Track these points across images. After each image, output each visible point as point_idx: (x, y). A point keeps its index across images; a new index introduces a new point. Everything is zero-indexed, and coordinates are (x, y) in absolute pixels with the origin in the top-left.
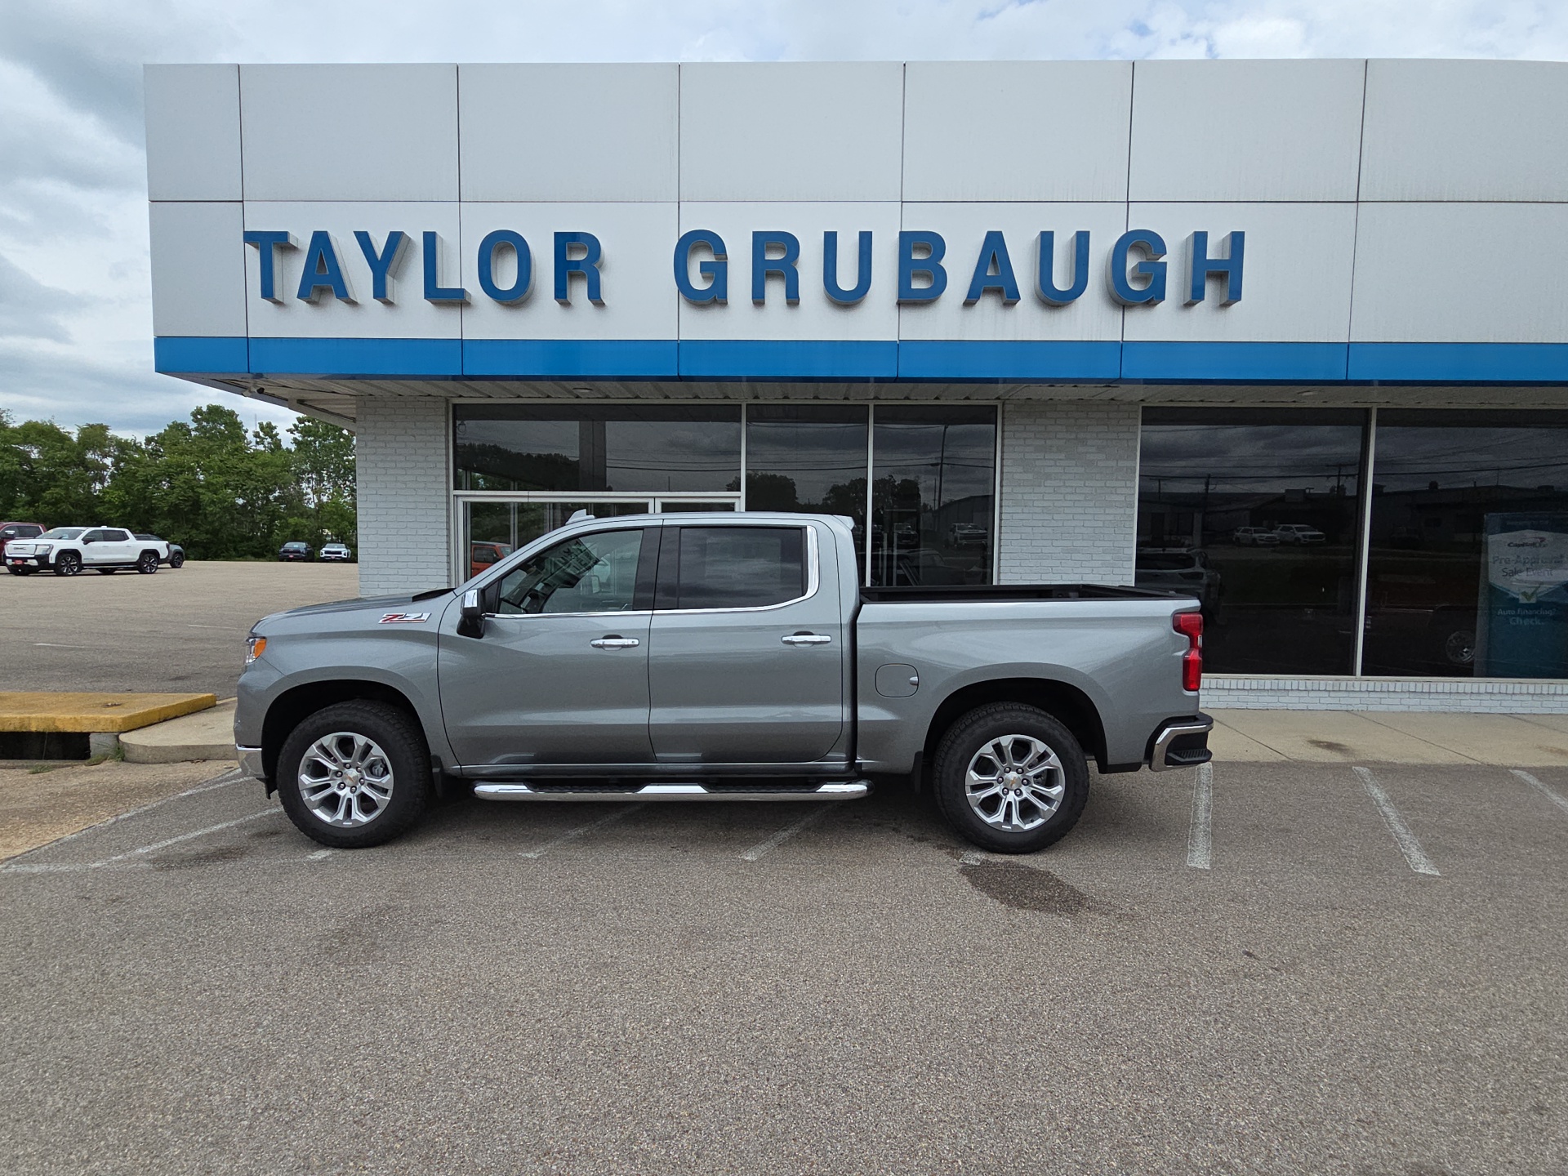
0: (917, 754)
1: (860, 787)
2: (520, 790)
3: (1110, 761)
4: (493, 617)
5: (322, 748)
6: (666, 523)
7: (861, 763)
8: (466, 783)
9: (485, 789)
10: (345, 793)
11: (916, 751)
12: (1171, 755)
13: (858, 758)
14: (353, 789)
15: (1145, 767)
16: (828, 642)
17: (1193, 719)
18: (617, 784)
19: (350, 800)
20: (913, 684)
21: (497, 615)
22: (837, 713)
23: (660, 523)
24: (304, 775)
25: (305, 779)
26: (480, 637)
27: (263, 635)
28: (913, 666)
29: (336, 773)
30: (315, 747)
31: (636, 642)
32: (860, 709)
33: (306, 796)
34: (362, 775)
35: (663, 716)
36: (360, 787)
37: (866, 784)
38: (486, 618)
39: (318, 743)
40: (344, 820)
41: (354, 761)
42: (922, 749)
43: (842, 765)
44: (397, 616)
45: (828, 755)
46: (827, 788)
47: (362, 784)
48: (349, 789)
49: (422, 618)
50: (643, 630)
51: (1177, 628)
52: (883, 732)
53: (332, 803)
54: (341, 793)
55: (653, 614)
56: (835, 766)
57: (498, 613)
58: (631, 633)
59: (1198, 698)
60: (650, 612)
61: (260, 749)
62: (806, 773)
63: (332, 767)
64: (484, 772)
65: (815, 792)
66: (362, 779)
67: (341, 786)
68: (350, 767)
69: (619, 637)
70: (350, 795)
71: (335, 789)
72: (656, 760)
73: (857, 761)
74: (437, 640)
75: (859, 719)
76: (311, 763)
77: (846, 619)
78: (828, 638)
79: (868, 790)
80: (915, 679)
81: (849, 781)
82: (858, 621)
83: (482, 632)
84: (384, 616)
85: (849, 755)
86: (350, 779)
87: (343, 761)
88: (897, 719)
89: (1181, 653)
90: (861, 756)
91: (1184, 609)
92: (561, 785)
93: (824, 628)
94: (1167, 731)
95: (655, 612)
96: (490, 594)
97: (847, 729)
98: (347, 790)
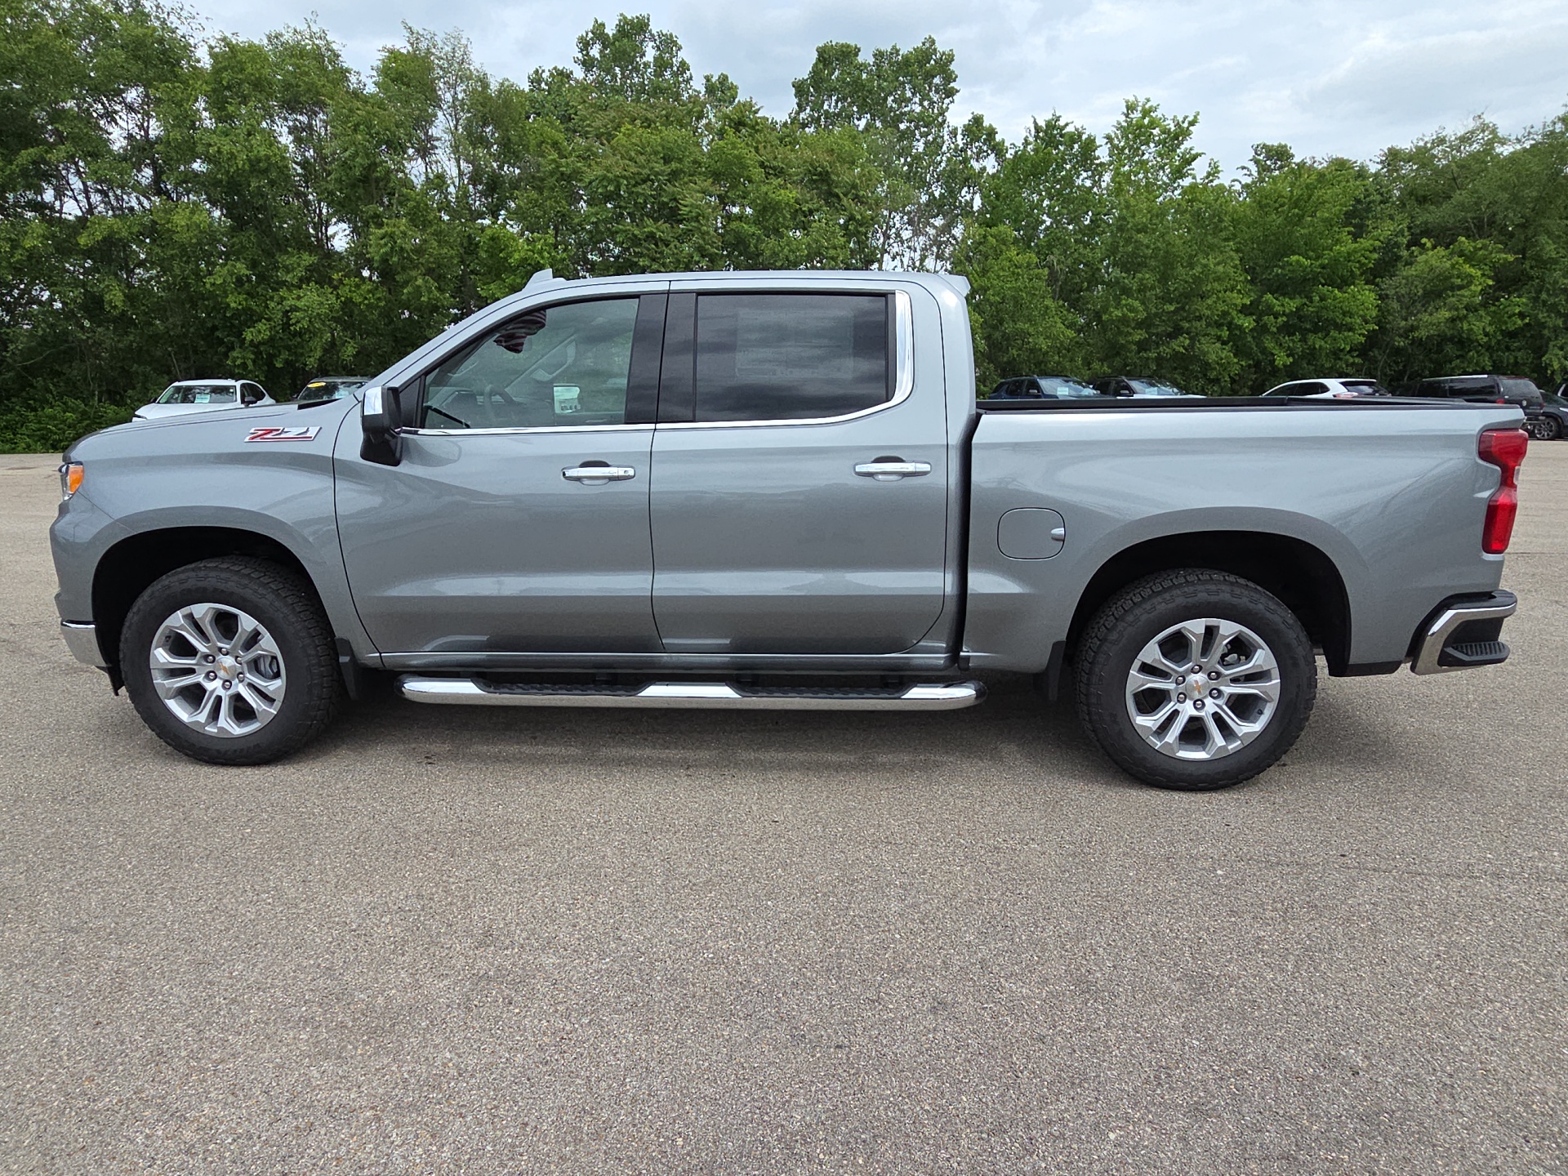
0: (1056, 645)
1: (964, 693)
2: (466, 689)
3: (1354, 658)
4: (416, 433)
5: (190, 617)
6: (675, 286)
7: (969, 657)
8: (387, 680)
9: (416, 687)
10: (214, 686)
11: (1055, 641)
12: (1450, 650)
13: (964, 649)
14: (227, 685)
15: (1405, 667)
16: (925, 473)
17: (1486, 596)
18: (607, 682)
19: (219, 699)
20: (1057, 539)
21: (421, 431)
22: (938, 582)
23: (664, 287)
24: (160, 650)
25: (161, 656)
26: (396, 463)
27: (80, 460)
28: (1060, 512)
29: (206, 657)
30: (180, 616)
31: (631, 472)
32: (970, 576)
33: (159, 680)
34: (242, 668)
35: (674, 583)
36: (237, 685)
37: (973, 686)
38: (402, 435)
39: (186, 610)
40: (207, 723)
41: (234, 648)
42: (1063, 637)
43: (939, 658)
44: (271, 431)
45: (921, 643)
46: (917, 693)
47: (241, 681)
48: (221, 682)
49: (308, 435)
50: (642, 453)
51: (1484, 455)
52: (1004, 610)
53: (194, 695)
54: (209, 686)
55: (655, 429)
56: (927, 661)
57: (423, 427)
58: (625, 459)
59: (1501, 564)
60: (652, 426)
61: (93, 626)
62: (884, 670)
63: (201, 647)
64: (414, 662)
65: (899, 698)
66: (241, 673)
67: (211, 676)
68: (227, 654)
69: (605, 465)
70: (221, 692)
71: (199, 678)
72: (664, 649)
73: (962, 654)
74: (333, 467)
75: (969, 592)
76: (172, 635)
77: (956, 436)
78: (926, 467)
79: (977, 698)
80: (1060, 531)
81: (949, 682)
82: (974, 441)
83: (398, 455)
84: (252, 431)
85: (951, 644)
86: (225, 669)
87: (220, 645)
88: (1028, 591)
89: (1486, 494)
90: (967, 646)
91: (1499, 423)
92: (527, 683)
93: (920, 451)
94: (1449, 614)
95: (659, 426)
96: (408, 401)
97: (951, 607)
98: (218, 683)
